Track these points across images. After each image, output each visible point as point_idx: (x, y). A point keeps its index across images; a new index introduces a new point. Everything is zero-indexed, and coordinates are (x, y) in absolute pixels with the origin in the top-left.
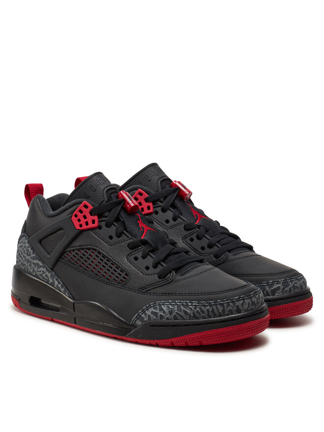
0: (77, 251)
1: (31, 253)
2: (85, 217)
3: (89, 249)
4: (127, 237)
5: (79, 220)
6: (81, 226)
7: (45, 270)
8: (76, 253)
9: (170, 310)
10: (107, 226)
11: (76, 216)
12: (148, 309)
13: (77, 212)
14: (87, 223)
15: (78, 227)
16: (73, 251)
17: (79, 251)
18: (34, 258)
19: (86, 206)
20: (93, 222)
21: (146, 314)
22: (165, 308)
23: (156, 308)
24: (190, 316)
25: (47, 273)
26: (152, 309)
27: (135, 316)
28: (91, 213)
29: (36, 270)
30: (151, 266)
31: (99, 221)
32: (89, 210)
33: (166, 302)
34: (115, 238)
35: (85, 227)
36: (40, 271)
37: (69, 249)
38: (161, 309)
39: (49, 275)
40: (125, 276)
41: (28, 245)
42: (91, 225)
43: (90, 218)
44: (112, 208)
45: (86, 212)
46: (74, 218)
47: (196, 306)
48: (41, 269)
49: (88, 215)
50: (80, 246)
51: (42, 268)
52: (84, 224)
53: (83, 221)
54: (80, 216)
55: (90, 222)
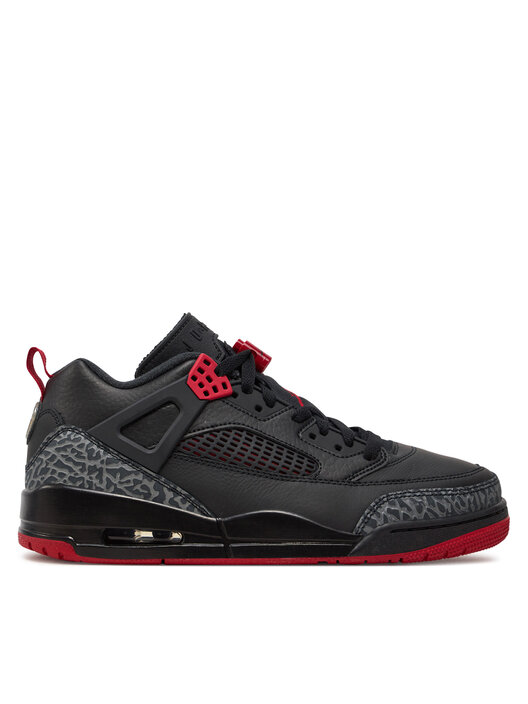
0: (208, 435)
1: (101, 454)
2: (209, 379)
3: (229, 430)
4: (284, 405)
5: (201, 385)
6: (206, 393)
7: (140, 477)
8: (208, 439)
9: (417, 504)
10: (245, 392)
11: (194, 378)
12: (380, 507)
13: (194, 372)
14: (215, 389)
15: (202, 396)
16: (201, 435)
17: (211, 434)
18: (109, 462)
19: (207, 362)
20: (224, 386)
21: (379, 515)
22: (407, 501)
23: (393, 504)
24: (448, 513)
25: (146, 482)
26: (386, 507)
27: (361, 521)
28: (217, 372)
29: (115, 481)
31: (233, 385)
32: (212, 367)
33: (406, 493)
35: (212, 395)
36: (129, 481)
37: (189, 435)
38: (403, 505)
39: (151, 485)
40: (311, 464)
41: (87, 442)
42: (222, 392)
43: (218, 381)
45: (210, 370)
46: (190, 382)
47: (452, 495)
48: (131, 477)
49: (213, 376)
50: (212, 427)
51: (133, 475)
52: (211, 391)
53: (208, 386)
54: (202, 378)
55: (220, 387)
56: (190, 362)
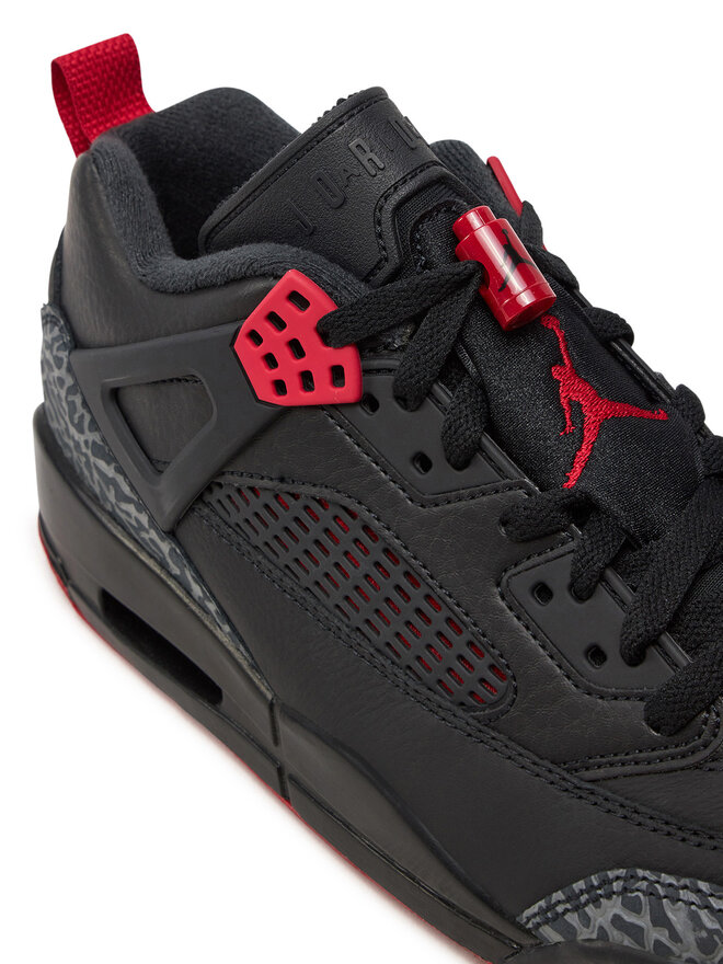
0: (269, 499)
2: (296, 348)
3: (322, 503)
4: (499, 470)
5: (270, 361)
6: (280, 387)
8: (267, 507)
9: (704, 934)
10: (401, 399)
11: (255, 337)
12: (595, 901)
13: (255, 320)
14: (306, 379)
15: (265, 391)
16: (254, 492)
19: (297, 298)
20: (337, 374)
21: (586, 921)
22: (677, 916)
23: (635, 907)
26: (613, 907)
27: (534, 909)
28: (325, 333)
30: (612, 648)
31: (367, 371)
32: (311, 316)
33: (685, 887)
34: (441, 469)
35: (296, 396)
38: (660, 920)
40: (491, 677)
42: (325, 392)
43: (321, 357)
44: (425, 312)
45: (302, 324)
46: (243, 346)
49: (311, 342)
52: (293, 383)
53: (289, 368)
54: (274, 340)
55: (321, 378)
56: (260, 285)
